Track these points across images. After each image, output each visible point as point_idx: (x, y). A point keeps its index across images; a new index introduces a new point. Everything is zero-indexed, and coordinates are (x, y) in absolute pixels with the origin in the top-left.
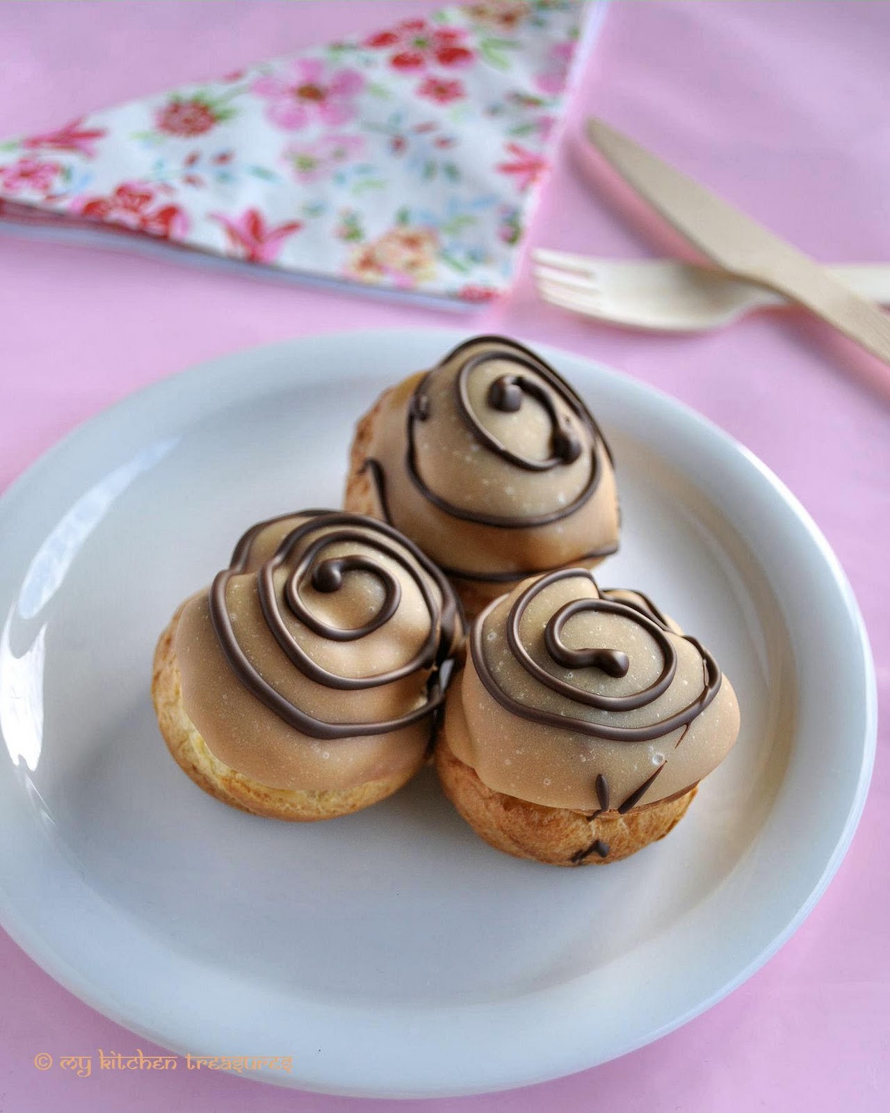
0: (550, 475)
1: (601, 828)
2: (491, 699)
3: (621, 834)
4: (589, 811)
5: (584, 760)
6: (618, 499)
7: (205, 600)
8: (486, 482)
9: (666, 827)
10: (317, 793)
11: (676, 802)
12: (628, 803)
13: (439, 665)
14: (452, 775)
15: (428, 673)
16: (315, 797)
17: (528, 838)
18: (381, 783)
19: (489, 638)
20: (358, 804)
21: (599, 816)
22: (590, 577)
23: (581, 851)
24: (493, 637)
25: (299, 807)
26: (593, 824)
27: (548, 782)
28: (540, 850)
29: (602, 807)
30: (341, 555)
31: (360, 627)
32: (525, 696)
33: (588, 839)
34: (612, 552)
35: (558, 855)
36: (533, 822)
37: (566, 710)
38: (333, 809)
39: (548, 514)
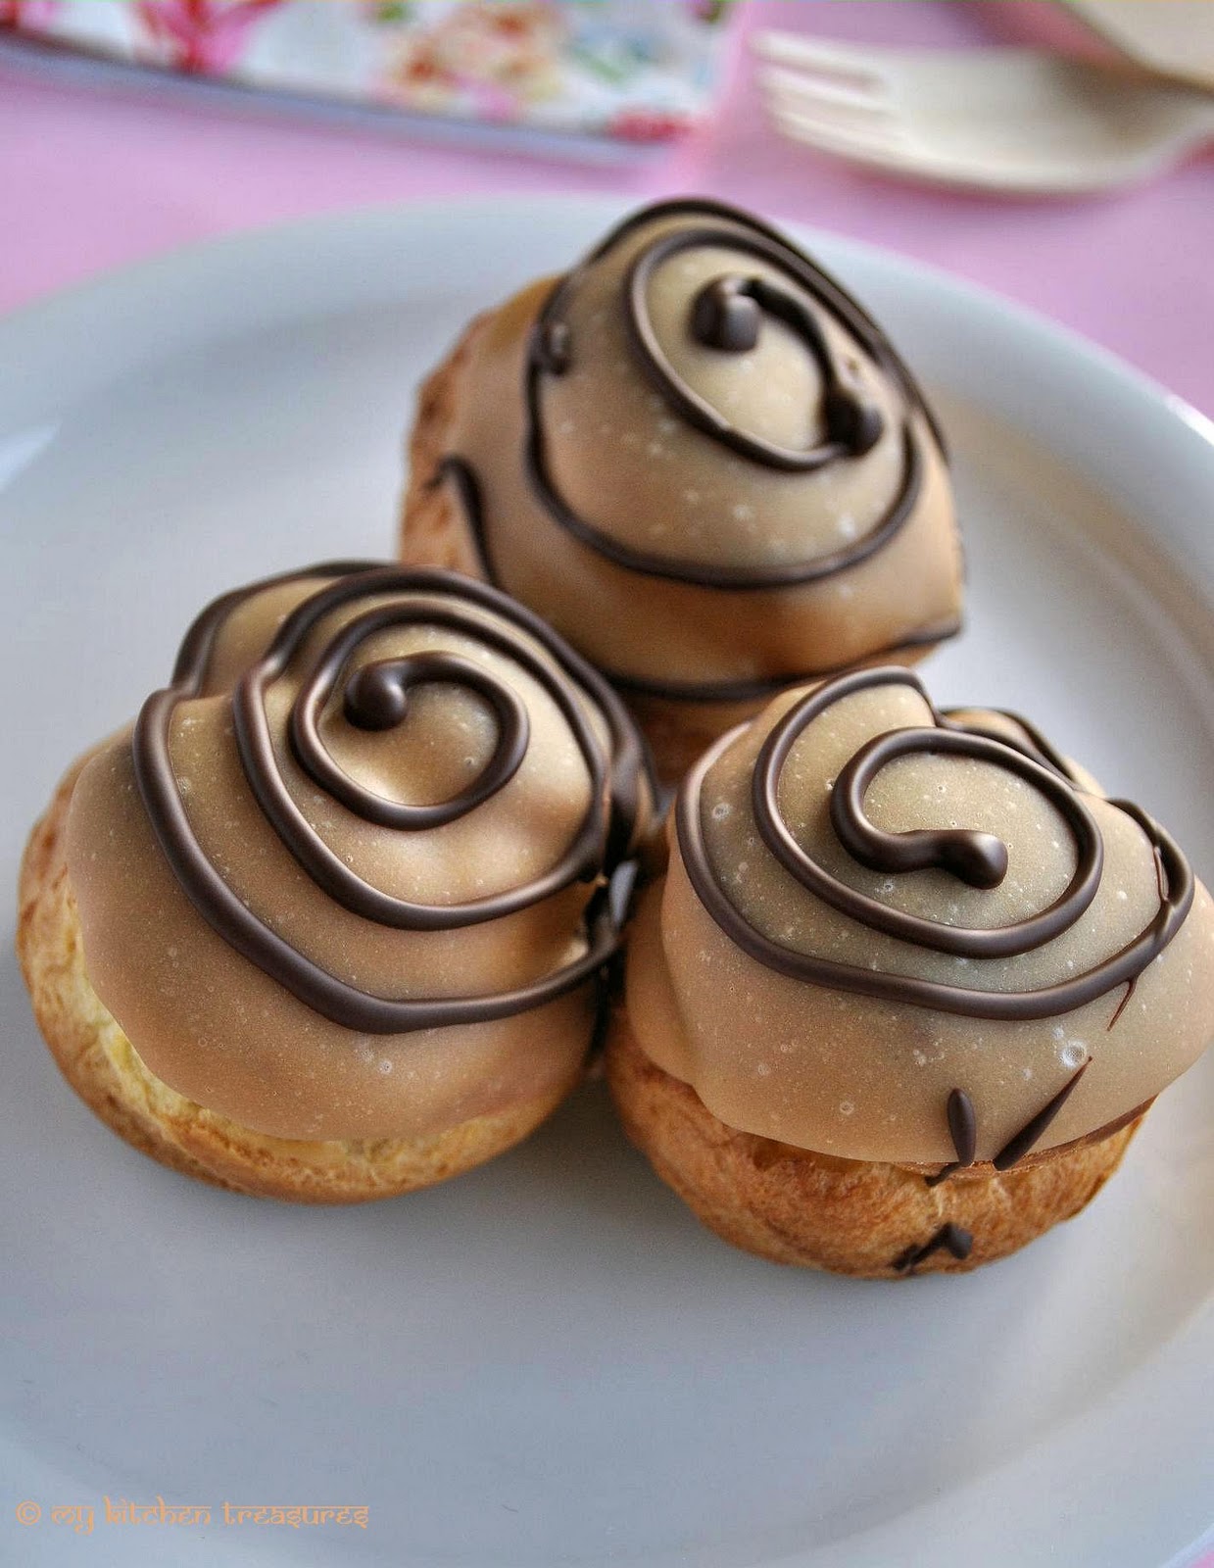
0: (824, 480)
1: (954, 1201)
2: (724, 942)
3: (997, 1210)
4: (932, 1166)
5: (922, 1060)
6: (959, 525)
7: (123, 751)
8: (692, 496)
9: (1085, 1194)
10: (368, 1145)
11: (1105, 1144)
12: (1013, 1149)
13: (609, 874)
14: (643, 1100)
15: (585, 891)
16: (361, 1152)
17: (806, 1224)
18: (497, 1121)
19: (716, 816)
20: (452, 1165)
21: (952, 1175)
22: (913, 683)
23: (913, 1247)
24: (723, 811)
25: (331, 1174)
26: (938, 1191)
27: (848, 1108)
28: (831, 1250)
29: (959, 1157)
30: (402, 653)
31: (450, 800)
32: (795, 933)
33: (929, 1223)
34: (951, 634)
35: (867, 1256)
36: (816, 1193)
37: (880, 958)
38: (399, 1178)
39: (822, 558)
